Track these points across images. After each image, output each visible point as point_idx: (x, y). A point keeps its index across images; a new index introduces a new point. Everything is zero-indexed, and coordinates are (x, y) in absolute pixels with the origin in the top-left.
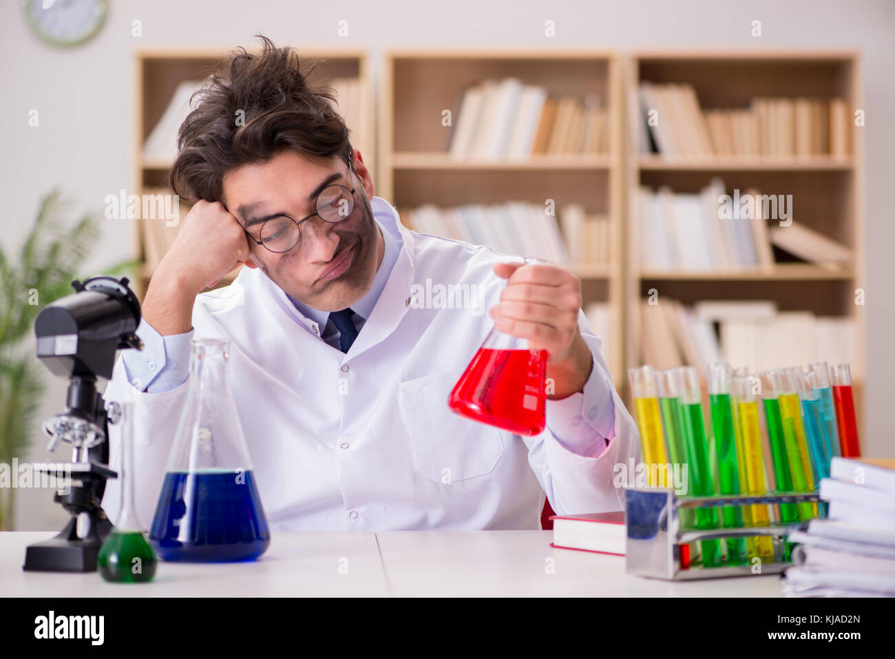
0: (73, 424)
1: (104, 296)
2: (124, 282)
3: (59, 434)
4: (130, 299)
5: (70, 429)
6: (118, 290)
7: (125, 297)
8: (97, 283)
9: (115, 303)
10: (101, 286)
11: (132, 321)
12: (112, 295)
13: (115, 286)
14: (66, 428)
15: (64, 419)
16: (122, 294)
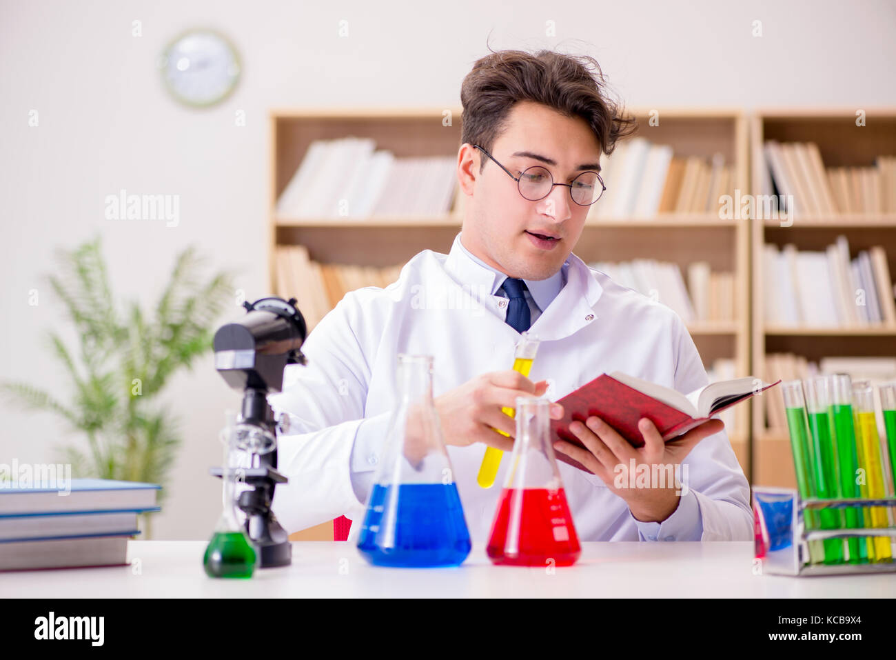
1: (274, 316)
2: (292, 302)
4: (297, 318)
6: (286, 310)
7: (292, 317)
8: (266, 303)
9: (283, 321)
10: (270, 306)
11: (298, 337)
12: (281, 315)
13: (283, 306)
16: (289, 313)
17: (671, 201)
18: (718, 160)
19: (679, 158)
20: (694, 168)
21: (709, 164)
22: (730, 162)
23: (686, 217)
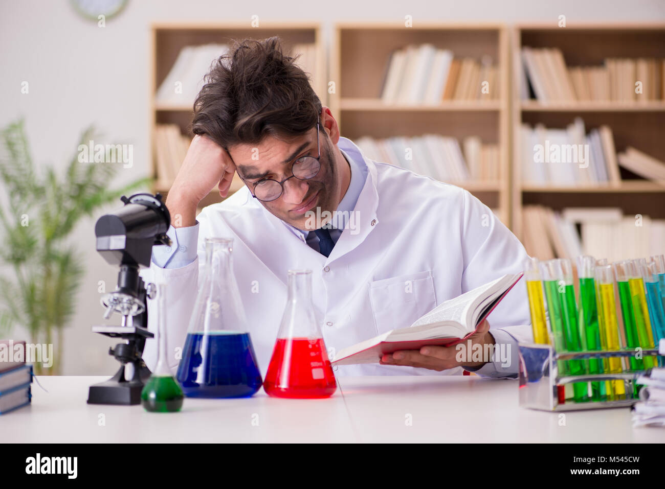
0: (122, 299)
1: (144, 207)
2: (159, 197)
3: (112, 306)
4: (163, 209)
5: (120, 302)
6: (154, 203)
7: (160, 208)
8: (139, 198)
9: (152, 212)
10: (142, 200)
11: (164, 225)
12: (150, 207)
13: (152, 200)
14: (118, 302)
15: (116, 295)
16: (157, 206)
17: (451, 91)
18: (487, 61)
19: (458, 60)
20: (469, 68)
21: (479, 63)
22: (495, 63)
23: (463, 103)
